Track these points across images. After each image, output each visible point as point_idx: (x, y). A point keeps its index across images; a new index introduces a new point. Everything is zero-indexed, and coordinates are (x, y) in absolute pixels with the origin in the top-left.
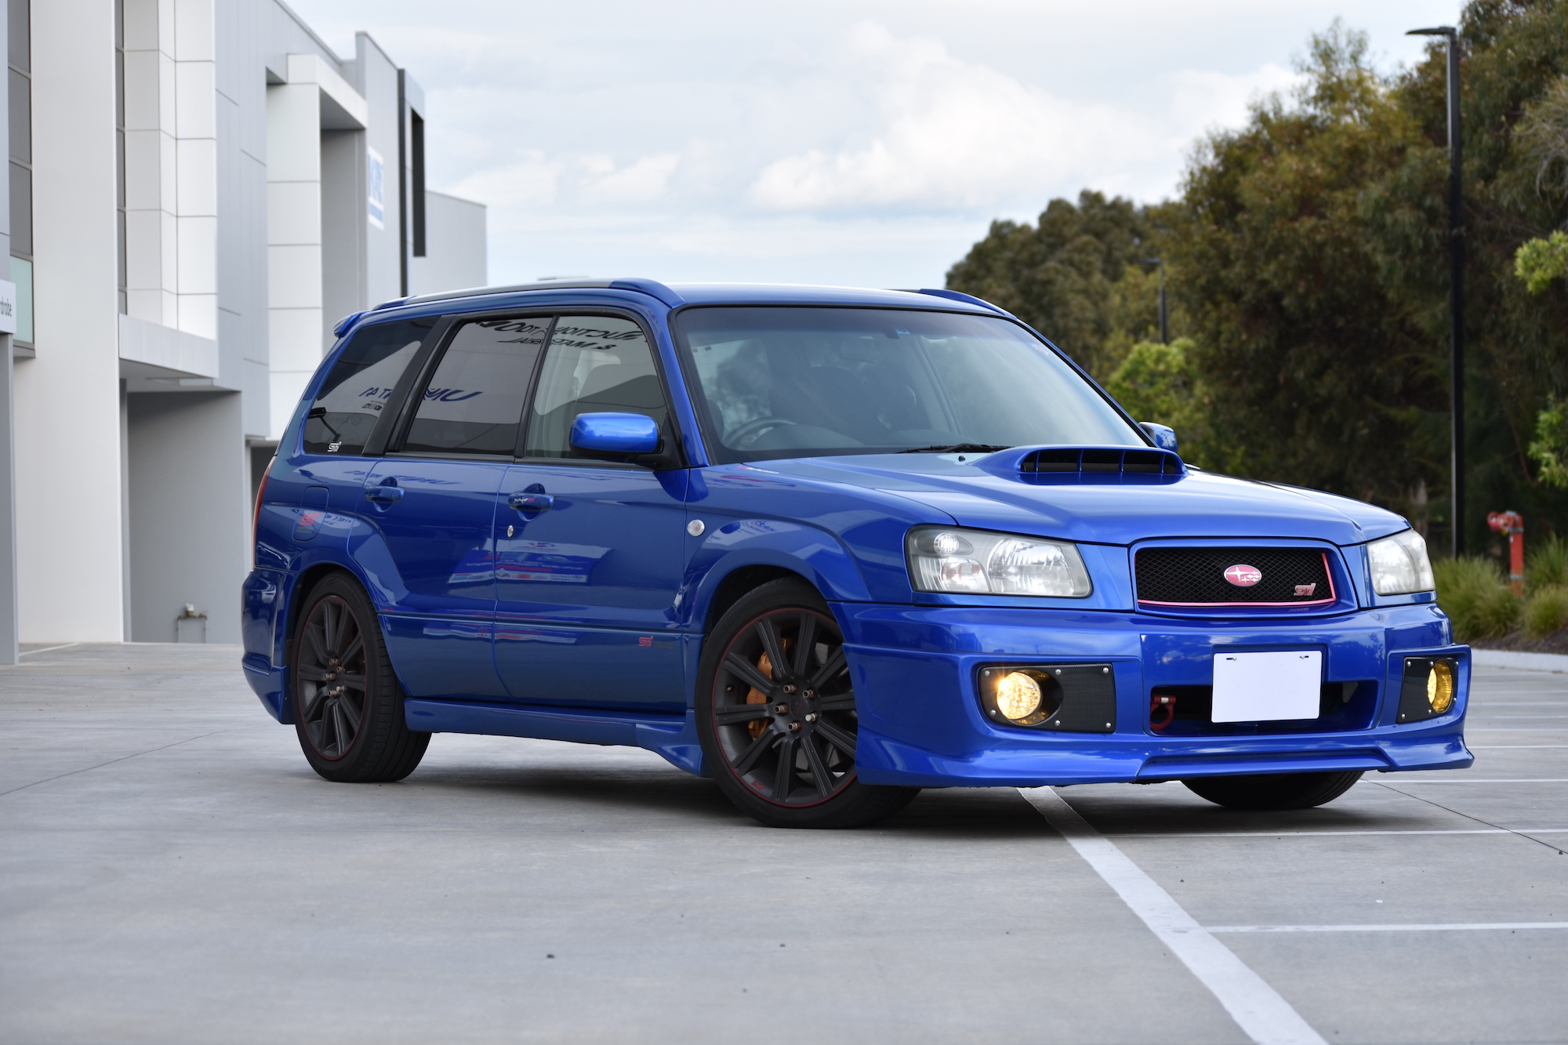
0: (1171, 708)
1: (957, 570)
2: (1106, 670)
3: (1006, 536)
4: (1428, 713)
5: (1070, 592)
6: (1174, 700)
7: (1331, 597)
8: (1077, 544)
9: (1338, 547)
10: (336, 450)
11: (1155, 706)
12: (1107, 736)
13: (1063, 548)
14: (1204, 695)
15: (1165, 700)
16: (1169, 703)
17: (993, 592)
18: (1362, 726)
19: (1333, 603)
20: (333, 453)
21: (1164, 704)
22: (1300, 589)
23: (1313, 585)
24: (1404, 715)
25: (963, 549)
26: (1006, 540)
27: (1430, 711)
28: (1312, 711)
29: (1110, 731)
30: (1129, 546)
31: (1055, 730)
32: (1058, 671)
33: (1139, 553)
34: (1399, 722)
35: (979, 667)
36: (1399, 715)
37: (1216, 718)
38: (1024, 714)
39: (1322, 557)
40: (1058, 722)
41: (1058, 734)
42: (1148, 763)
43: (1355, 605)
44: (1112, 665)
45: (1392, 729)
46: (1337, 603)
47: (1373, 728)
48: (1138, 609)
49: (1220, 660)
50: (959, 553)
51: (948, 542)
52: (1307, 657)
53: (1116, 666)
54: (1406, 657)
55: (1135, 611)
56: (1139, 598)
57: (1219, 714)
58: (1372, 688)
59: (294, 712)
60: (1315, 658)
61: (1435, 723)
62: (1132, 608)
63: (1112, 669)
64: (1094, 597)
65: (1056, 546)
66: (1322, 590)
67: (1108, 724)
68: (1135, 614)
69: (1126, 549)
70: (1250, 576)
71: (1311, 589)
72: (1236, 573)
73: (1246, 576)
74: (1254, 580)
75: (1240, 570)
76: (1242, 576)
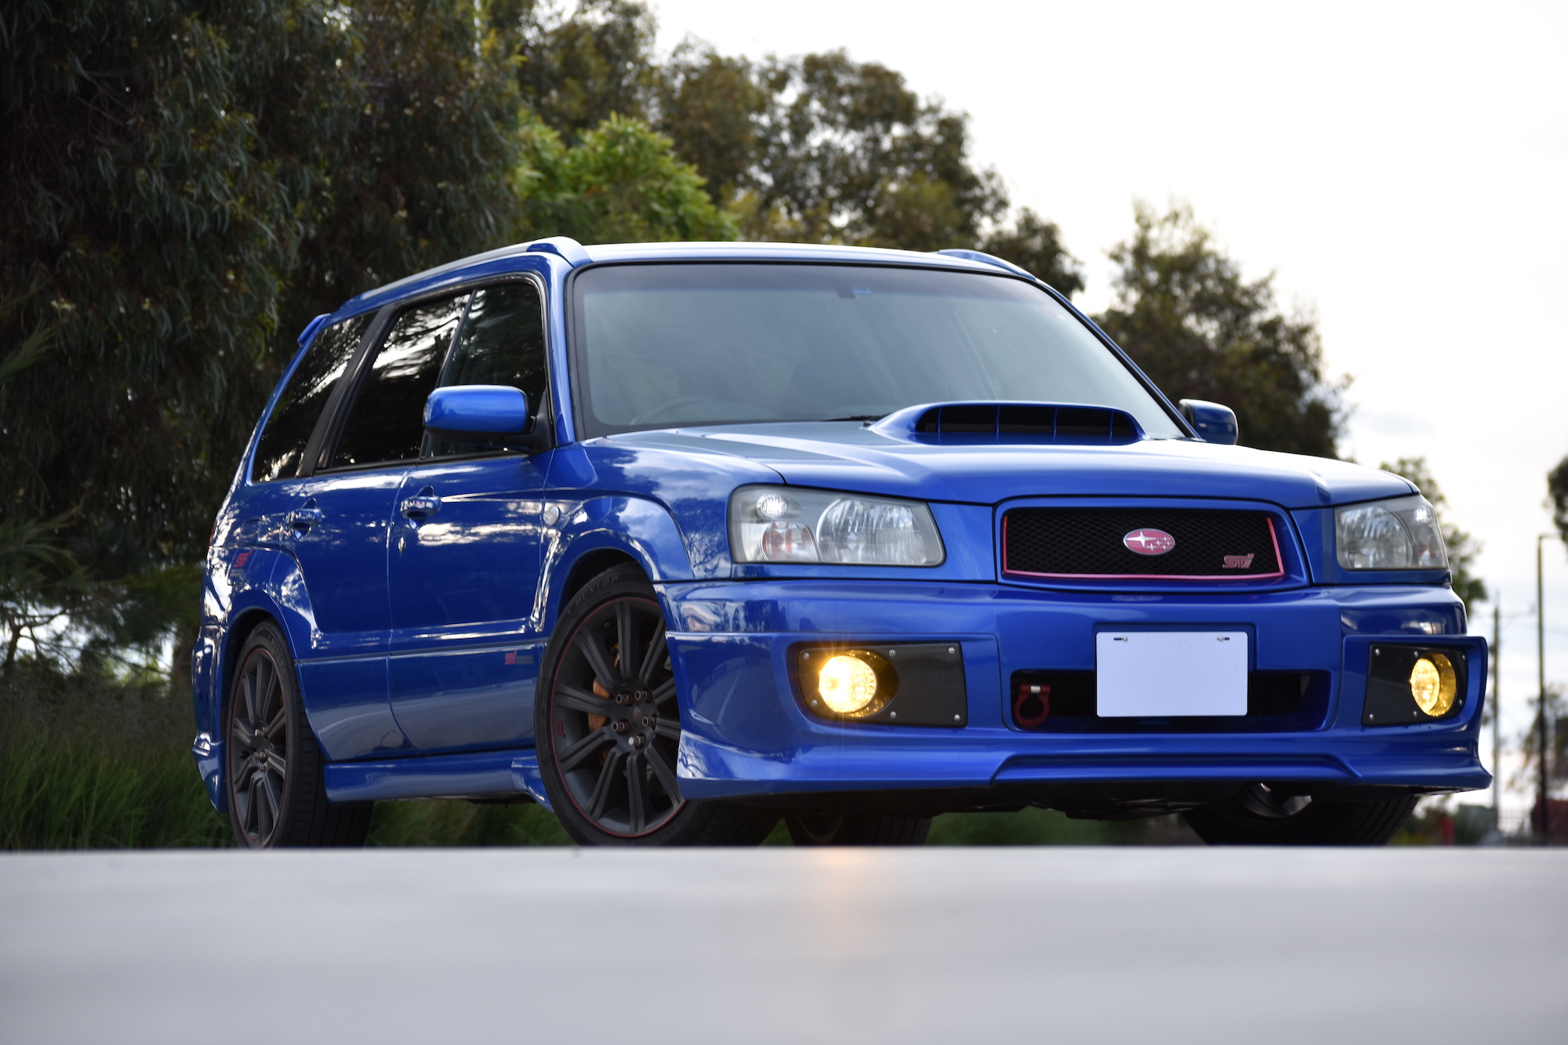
0: (1045, 700)
1: (784, 537)
2: (951, 650)
3: (843, 496)
4: (1413, 714)
5: (923, 561)
6: (1047, 689)
7: (1278, 570)
8: (930, 504)
9: (1287, 510)
11: (1022, 698)
12: (960, 731)
13: (914, 509)
14: (1085, 682)
15: (1035, 689)
16: (1042, 693)
17: (822, 560)
18: (1312, 724)
19: (1280, 579)
21: (1035, 695)
22: (1230, 561)
23: (1251, 556)
24: (1371, 716)
25: (790, 511)
26: (843, 500)
27: (1415, 713)
28: (1236, 704)
29: (958, 726)
30: (995, 506)
31: (893, 724)
32: (892, 652)
33: (1011, 514)
34: (1365, 725)
35: (798, 647)
36: (1364, 715)
37: (1102, 712)
38: (859, 707)
39: (1267, 523)
40: (893, 714)
41: (897, 729)
42: (1009, 764)
43: (1305, 579)
44: (960, 645)
45: (1357, 733)
46: (1286, 578)
47: (1327, 728)
48: (1000, 580)
49: (1104, 640)
50: (786, 516)
51: (772, 504)
52: (1227, 639)
53: (964, 645)
54: (1372, 643)
55: (995, 582)
56: (1008, 568)
57: (1105, 708)
58: (1321, 679)
59: (229, 795)
60: (1239, 641)
61: (1425, 728)
62: (994, 578)
63: (960, 650)
64: (948, 565)
65: (905, 506)
66: (1265, 562)
67: (957, 717)
68: (996, 586)
69: (991, 509)
70: (1158, 543)
71: (1247, 561)
72: (1139, 540)
73: (1153, 542)
74: (1164, 547)
75: (1145, 535)
76: (1148, 543)
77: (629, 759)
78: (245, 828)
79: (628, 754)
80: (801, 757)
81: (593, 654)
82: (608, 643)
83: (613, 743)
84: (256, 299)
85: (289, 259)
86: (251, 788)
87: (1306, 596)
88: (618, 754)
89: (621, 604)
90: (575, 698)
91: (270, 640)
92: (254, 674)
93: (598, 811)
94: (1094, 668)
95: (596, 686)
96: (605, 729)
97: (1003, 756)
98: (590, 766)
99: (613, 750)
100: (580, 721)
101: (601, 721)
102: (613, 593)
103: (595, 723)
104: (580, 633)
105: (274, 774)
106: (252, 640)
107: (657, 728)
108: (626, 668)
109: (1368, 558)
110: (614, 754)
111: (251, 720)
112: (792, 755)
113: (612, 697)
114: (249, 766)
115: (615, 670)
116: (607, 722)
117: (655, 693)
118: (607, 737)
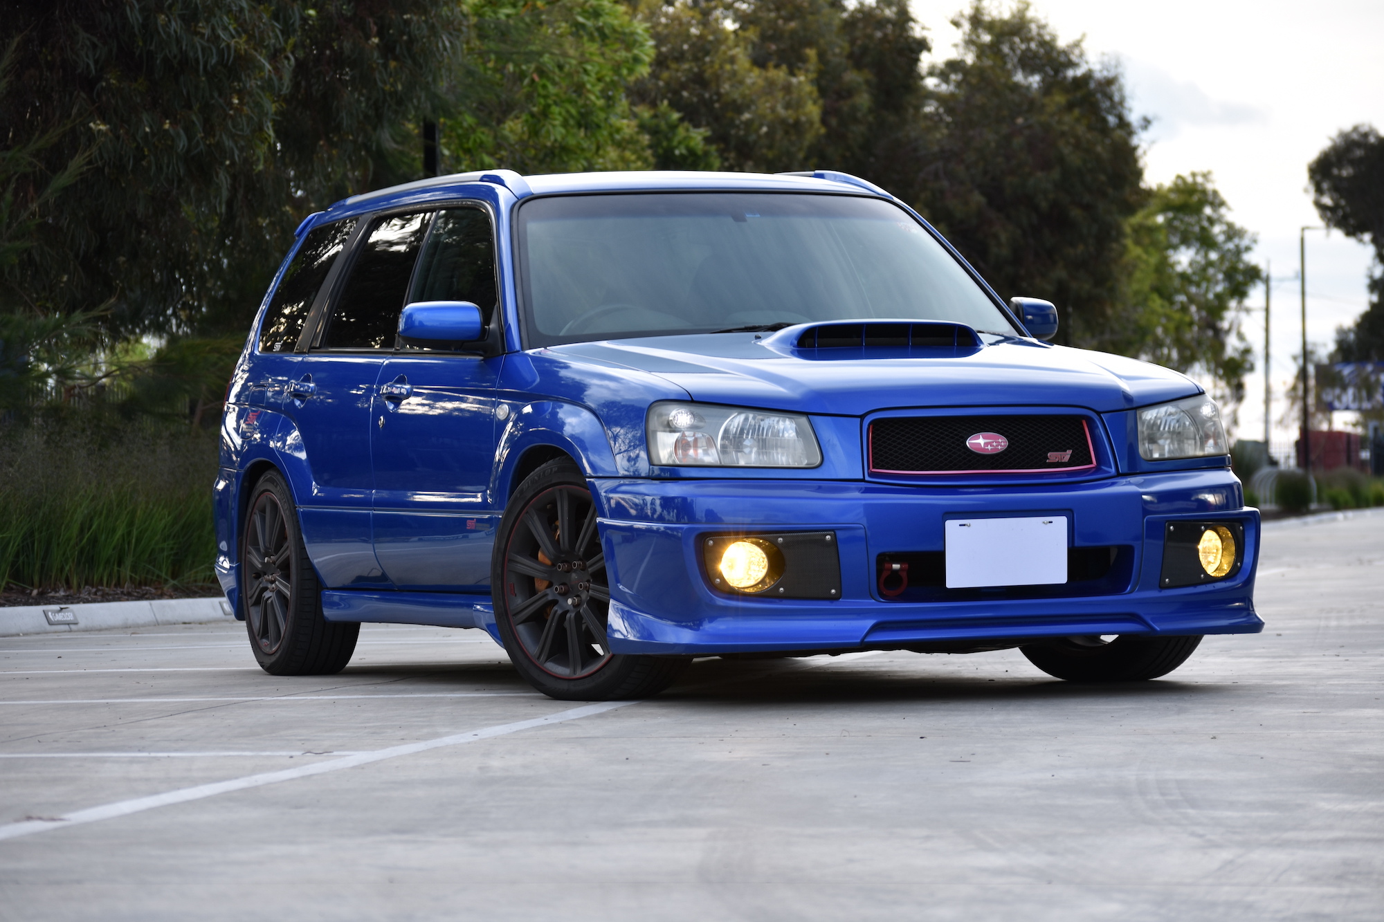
0: (904, 575)
1: (692, 444)
2: (828, 537)
3: (739, 410)
4: (1200, 577)
5: (804, 463)
6: (906, 566)
7: (1092, 463)
8: (810, 416)
9: (1098, 413)
10: (278, 350)
11: (885, 574)
12: (835, 603)
13: (796, 420)
14: (936, 561)
15: (896, 566)
16: (901, 569)
17: (723, 464)
18: (1120, 589)
19: (1094, 470)
20: (276, 352)
21: (896, 571)
22: (1053, 456)
23: (1069, 452)
24: (1167, 580)
25: (696, 423)
26: (739, 414)
27: (1202, 576)
28: (1059, 575)
29: (834, 599)
30: (862, 417)
31: (781, 598)
32: (780, 539)
33: (875, 424)
34: (1162, 587)
35: (703, 537)
36: (1161, 580)
37: (950, 584)
38: (753, 583)
39: (1082, 425)
40: (782, 589)
41: (784, 601)
42: (875, 629)
43: (1113, 470)
44: (835, 533)
45: (1154, 594)
46: (1098, 469)
47: (1130, 592)
48: (867, 478)
49: (952, 526)
50: (693, 428)
51: (682, 417)
52: (1051, 522)
53: (839, 534)
54: (1167, 521)
55: (863, 480)
56: (873, 468)
57: (953, 580)
58: (1126, 552)
59: (245, 608)
60: (1060, 524)
61: (1210, 587)
62: (862, 477)
63: (835, 537)
64: (823, 467)
65: (789, 418)
66: (1080, 456)
67: (833, 591)
68: (863, 483)
69: (859, 419)
70: (995, 444)
71: (1067, 456)
72: (979, 442)
73: (990, 444)
74: (999, 447)
75: (984, 438)
76: (986, 444)
77: (568, 615)
78: (258, 635)
79: (567, 612)
80: (708, 626)
81: (538, 530)
82: (550, 520)
83: (555, 602)
84: (256, 119)
85: (283, 85)
86: (262, 604)
87: (1113, 484)
88: (560, 612)
89: (560, 490)
90: (524, 565)
91: (276, 487)
92: (263, 511)
93: (543, 658)
94: (943, 549)
95: (540, 555)
96: (548, 591)
97: (869, 623)
98: (537, 619)
99: (556, 608)
100: (529, 584)
101: (545, 584)
102: (553, 482)
103: (540, 585)
104: (527, 512)
105: (280, 594)
106: (261, 484)
107: (590, 592)
108: (565, 543)
109: (1163, 449)
110: (556, 611)
111: (262, 550)
112: (700, 624)
113: (553, 565)
114: (261, 586)
115: (556, 543)
116: (550, 585)
117: (588, 563)
118: (550, 598)
